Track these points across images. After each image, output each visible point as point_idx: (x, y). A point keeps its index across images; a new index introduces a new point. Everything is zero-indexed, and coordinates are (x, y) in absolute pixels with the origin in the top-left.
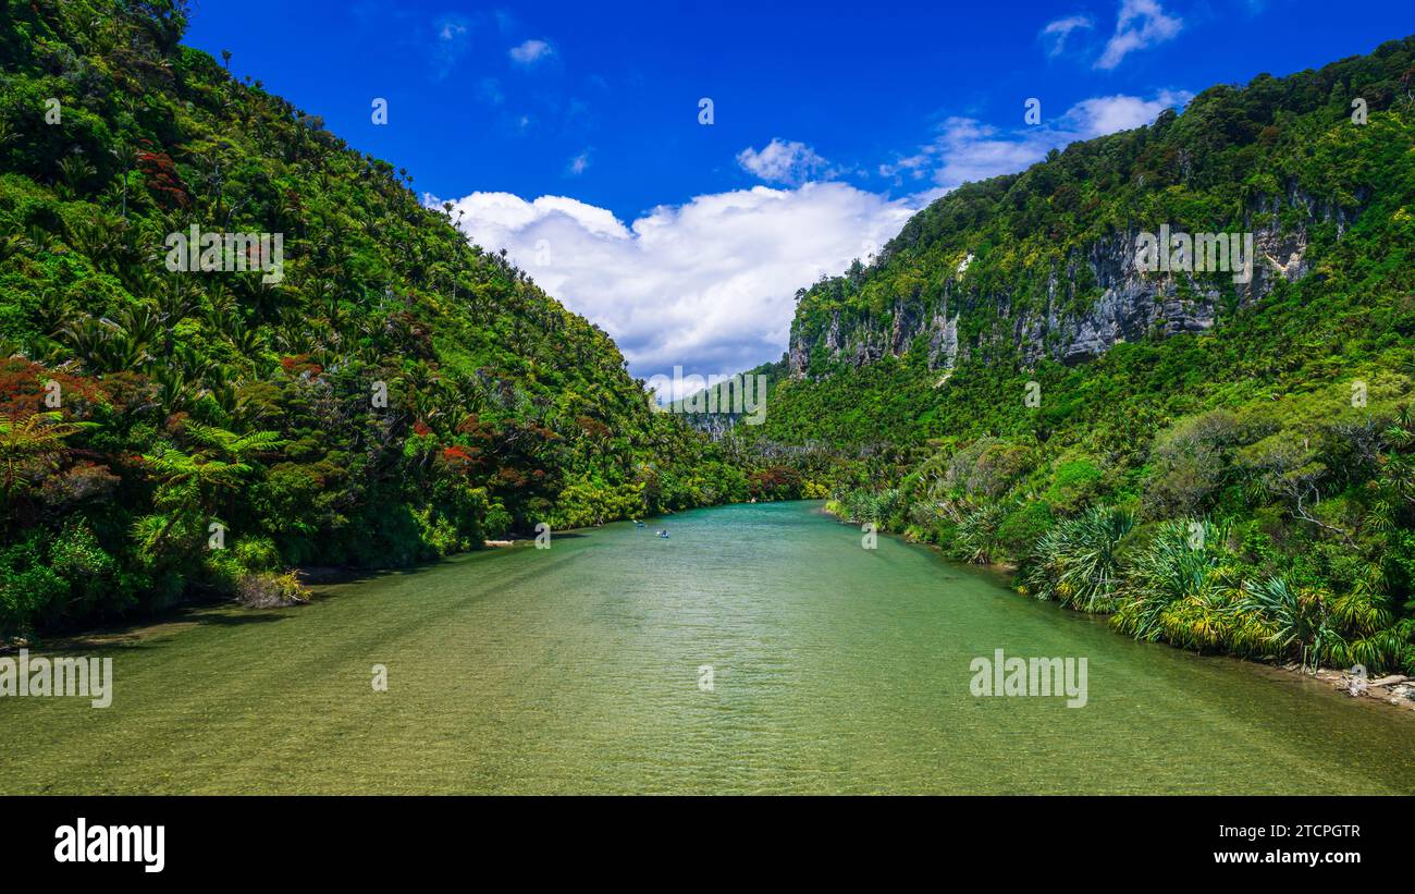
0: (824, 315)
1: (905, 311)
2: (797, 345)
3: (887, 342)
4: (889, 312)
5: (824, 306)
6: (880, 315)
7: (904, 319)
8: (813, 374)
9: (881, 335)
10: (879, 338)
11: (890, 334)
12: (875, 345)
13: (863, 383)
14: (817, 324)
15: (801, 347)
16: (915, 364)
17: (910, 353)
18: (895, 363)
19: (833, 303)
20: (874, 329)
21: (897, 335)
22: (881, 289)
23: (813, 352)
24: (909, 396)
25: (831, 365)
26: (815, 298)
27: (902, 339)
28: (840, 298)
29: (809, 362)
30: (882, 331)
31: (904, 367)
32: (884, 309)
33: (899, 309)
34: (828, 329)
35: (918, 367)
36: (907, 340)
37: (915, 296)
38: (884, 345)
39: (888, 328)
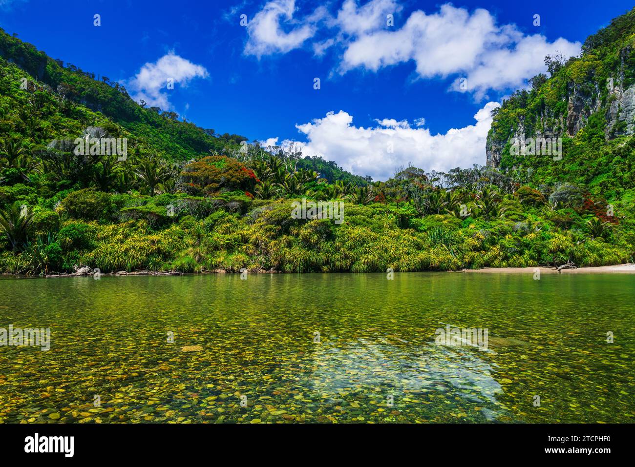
0: (512, 121)
1: (578, 92)
2: (491, 148)
3: (562, 126)
4: (564, 99)
5: (512, 114)
6: (554, 104)
7: (578, 99)
8: (503, 168)
9: (557, 121)
10: (554, 123)
11: (565, 118)
12: (551, 130)
13: (539, 163)
14: (507, 129)
15: (494, 148)
16: (590, 138)
17: (586, 131)
18: (570, 141)
19: (519, 110)
20: (550, 116)
21: (571, 116)
22: (557, 81)
23: (503, 150)
24: (581, 164)
25: (518, 159)
26: (505, 111)
27: (576, 119)
28: (524, 106)
29: (500, 158)
30: (557, 116)
31: (578, 144)
32: (559, 98)
33: (573, 91)
34: (515, 131)
35: (594, 140)
36: (581, 119)
37: (590, 77)
38: (559, 129)
39: (563, 113)
